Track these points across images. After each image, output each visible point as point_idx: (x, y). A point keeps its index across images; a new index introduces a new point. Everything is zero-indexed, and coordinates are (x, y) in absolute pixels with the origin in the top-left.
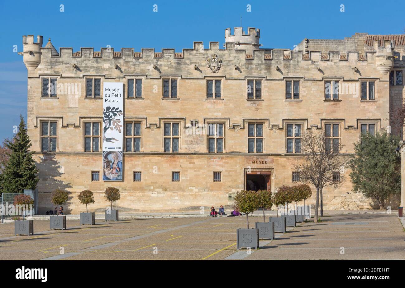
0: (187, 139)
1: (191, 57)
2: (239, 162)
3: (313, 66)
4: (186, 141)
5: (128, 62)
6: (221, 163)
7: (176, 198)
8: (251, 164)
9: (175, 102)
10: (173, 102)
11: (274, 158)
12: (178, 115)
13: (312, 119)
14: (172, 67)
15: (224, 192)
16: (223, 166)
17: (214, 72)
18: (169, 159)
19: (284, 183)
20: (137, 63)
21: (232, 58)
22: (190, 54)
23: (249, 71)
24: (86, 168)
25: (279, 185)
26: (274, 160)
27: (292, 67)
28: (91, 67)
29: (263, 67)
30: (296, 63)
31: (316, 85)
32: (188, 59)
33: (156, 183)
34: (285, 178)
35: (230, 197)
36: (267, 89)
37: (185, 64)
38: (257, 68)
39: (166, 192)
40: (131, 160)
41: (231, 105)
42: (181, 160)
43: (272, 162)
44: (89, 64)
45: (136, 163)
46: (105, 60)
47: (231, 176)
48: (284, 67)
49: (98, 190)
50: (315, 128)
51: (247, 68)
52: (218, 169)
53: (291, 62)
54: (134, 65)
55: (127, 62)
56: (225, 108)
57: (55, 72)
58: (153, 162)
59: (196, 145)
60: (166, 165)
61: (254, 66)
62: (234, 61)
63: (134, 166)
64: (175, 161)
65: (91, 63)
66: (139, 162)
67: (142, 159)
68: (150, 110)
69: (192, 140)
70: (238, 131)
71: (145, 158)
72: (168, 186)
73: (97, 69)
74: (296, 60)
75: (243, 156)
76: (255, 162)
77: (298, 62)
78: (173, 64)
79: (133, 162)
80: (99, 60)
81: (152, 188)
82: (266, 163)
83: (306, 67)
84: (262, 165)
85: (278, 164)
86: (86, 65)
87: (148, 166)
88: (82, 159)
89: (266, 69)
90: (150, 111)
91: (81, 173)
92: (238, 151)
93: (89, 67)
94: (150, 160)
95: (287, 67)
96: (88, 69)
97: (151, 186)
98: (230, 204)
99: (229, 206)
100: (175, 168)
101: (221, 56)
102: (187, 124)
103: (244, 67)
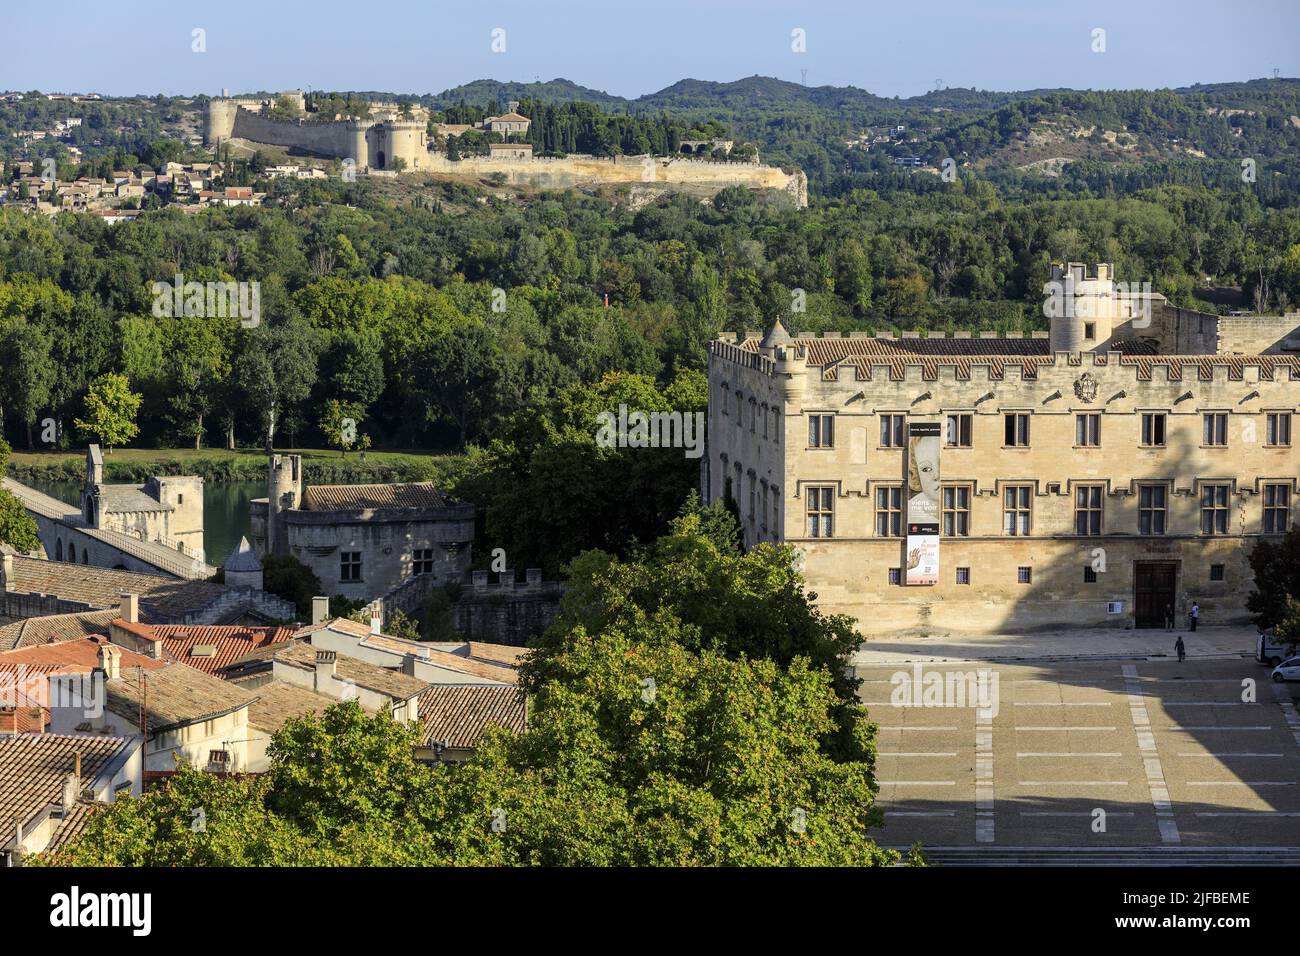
0: (1042, 514)
1: (1050, 377)
2: (1127, 551)
3: (1248, 390)
4: (1040, 517)
5: (950, 387)
7: (1024, 611)
8: (1144, 553)
9: (1023, 453)
10: (1020, 453)
11: (1182, 542)
12: (1029, 474)
13: (1245, 478)
14: (1020, 394)
15: (1100, 600)
17: (1088, 402)
18: (1013, 546)
19: (1197, 584)
20: (964, 388)
21: (1117, 379)
22: (1049, 372)
23: (1145, 398)
24: (879, 563)
25: (1190, 587)
26: (1182, 547)
27: (1213, 393)
28: (888, 397)
29: (1167, 392)
30: (1221, 385)
32: (1045, 380)
33: (991, 586)
34: (1198, 576)
35: (1111, 608)
37: (1042, 388)
38: (1157, 395)
39: (1007, 602)
40: (953, 550)
41: (1115, 457)
42: (1033, 548)
43: (1179, 549)
44: (886, 391)
45: (960, 554)
46: (909, 385)
47: (1112, 572)
48: (1201, 391)
49: (899, 600)
50: (1248, 493)
51: (1142, 395)
53: (1213, 384)
54: (958, 392)
55: (947, 388)
56: (1105, 461)
57: (829, 406)
58: (988, 553)
59: (1057, 523)
60: (1008, 557)
61: (1153, 392)
62: (1121, 384)
63: (957, 559)
64: (1023, 550)
65: (889, 389)
66: (966, 553)
67: (969, 547)
68: (982, 466)
69: (1051, 515)
70: (1126, 498)
71: (975, 546)
72: (1011, 592)
73: (898, 399)
74: (1220, 379)
75: (1133, 541)
76: (1152, 550)
77: (1223, 383)
78: (1021, 390)
79: (955, 553)
80: (902, 385)
81: (985, 594)
82: (1168, 550)
83: (1237, 392)
84: (1162, 555)
85: (1188, 552)
86: (881, 392)
87: (980, 559)
88: (873, 548)
89: (1172, 396)
90: (982, 468)
91: (872, 572)
92: (1124, 531)
93: (884, 397)
94: (982, 549)
95: (1206, 391)
96: (883, 400)
97: (984, 591)
98: (1111, 620)
100: (1022, 561)
101: (1099, 376)
102: (1042, 489)
103: (1136, 393)
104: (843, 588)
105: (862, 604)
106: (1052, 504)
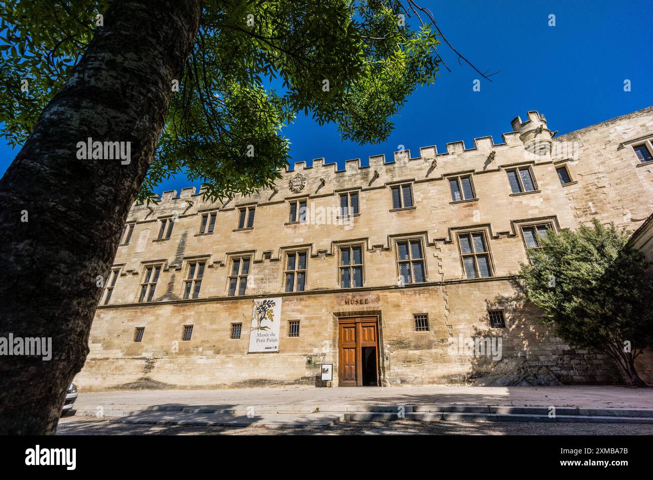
0: (256, 276)
2: (326, 305)
3: (427, 164)
4: (254, 280)
6: (299, 307)
7: (230, 365)
8: (343, 305)
9: (248, 232)
10: (245, 233)
11: (380, 293)
12: (249, 247)
13: (436, 231)
15: (300, 354)
16: (301, 312)
17: (297, 192)
18: (230, 305)
19: (400, 335)
21: (319, 175)
23: (341, 184)
24: (131, 324)
25: (392, 339)
26: (380, 297)
27: (397, 171)
28: (169, 209)
29: (359, 176)
30: (403, 165)
31: (435, 185)
33: (207, 342)
34: (400, 326)
35: (309, 362)
36: (364, 201)
38: (350, 180)
39: (218, 356)
40: (184, 310)
41: (316, 227)
42: (245, 306)
43: (378, 299)
45: (189, 314)
46: (181, 200)
47: (313, 326)
48: (387, 171)
49: (135, 355)
50: (442, 242)
51: (338, 182)
52: (296, 316)
53: (396, 165)
56: (309, 232)
58: (209, 312)
59: (268, 284)
60: (224, 315)
61: (347, 178)
62: (323, 177)
63: (186, 318)
64: (237, 308)
65: (169, 205)
66: (193, 313)
67: (196, 308)
68: (218, 245)
69: (263, 276)
70: (326, 258)
71: (201, 306)
72: (221, 347)
73: (173, 209)
74: (402, 161)
75: (332, 295)
76: (350, 302)
77: (405, 163)
79: (185, 313)
81: (200, 349)
82: (366, 302)
83: (418, 167)
84: (361, 306)
85: (387, 303)
86: (165, 207)
87: (202, 317)
89: (363, 178)
90: (217, 247)
91: (123, 331)
92: (325, 286)
93: (166, 209)
94: (206, 309)
95: (391, 171)
96: (165, 211)
97: (200, 346)
98: (309, 376)
99: (308, 378)
100: (235, 318)
101: (307, 175)
102: (258, 256)
103: (334, 181)
104: (100, 345)
105: (107, 359)
106: (265, 268)
